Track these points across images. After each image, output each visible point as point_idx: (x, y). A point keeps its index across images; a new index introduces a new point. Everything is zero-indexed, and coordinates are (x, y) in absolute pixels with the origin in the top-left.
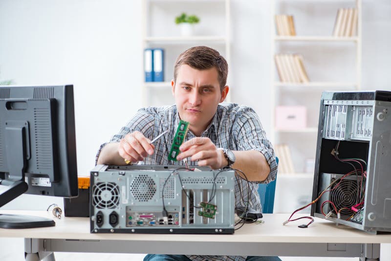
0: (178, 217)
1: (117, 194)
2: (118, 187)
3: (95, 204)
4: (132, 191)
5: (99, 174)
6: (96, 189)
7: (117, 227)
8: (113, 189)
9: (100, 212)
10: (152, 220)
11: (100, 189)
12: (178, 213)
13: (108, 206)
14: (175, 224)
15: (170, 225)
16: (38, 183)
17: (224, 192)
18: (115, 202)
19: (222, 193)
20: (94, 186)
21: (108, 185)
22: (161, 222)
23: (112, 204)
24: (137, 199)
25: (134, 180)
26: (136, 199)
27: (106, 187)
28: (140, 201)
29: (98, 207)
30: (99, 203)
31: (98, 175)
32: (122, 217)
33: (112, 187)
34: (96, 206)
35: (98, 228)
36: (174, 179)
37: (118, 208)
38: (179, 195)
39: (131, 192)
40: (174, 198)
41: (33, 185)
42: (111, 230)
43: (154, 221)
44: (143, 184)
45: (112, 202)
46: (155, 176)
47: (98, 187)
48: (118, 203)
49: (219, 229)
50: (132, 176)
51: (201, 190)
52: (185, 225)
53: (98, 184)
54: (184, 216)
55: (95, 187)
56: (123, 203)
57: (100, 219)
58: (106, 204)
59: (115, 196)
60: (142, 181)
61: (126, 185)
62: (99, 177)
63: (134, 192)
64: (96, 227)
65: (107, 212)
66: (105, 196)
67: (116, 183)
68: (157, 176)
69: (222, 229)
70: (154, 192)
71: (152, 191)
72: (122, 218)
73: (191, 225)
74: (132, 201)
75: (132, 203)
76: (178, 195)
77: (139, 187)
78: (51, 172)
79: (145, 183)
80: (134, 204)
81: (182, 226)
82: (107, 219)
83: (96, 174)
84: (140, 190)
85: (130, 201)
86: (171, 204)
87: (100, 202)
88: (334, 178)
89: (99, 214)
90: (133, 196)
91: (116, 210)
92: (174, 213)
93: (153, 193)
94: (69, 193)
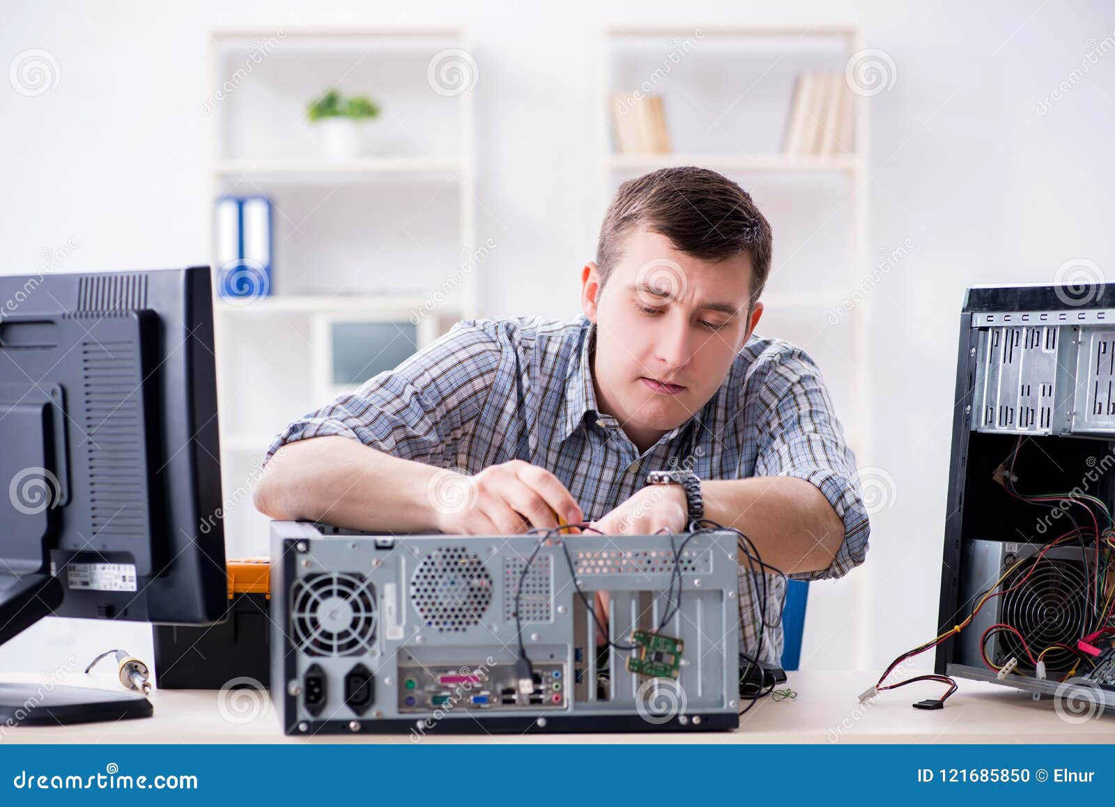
0: (561, 680)
1: (368, 608)
2: (371, 587)
3: (300, 643)
4: (418, 599)
5: (313, 547)
6: (302, 593)
7: (371, 714)
8: (355, 595)
9: (314, 667)
10: (478, 690)
11: (315, 595)
12: (560, 667)
13: (340, 648)
14: (550, 703)
15: (537, 707)
16: (92, 581)
17: (702, 599)
18: (362, 634)
19: (699, 602)
20: (295, 584)
21: (341, 581)
22: (506, 697)
23: (354, 642)
24: (434, 626)
25: (421, 565)
26: (430, 623)
27: (335, 587)
28: (441, 630)
29: (308, 651)
30: (311, 639)
31: (307, 550)
32: (387, 681)
33: (351, 585)
34: (303, 647)
35: (311, 719)
36: (547, 559)
37: (373, 654)
38: (565, 609)
39: (414, 602)
40: (548, 618)
41: (72, 587)
42: (352, 725)
43: (484, 693)
44: (452, 575)
45: (355, 634)
46: (490, 549)
47: (307, 587)
48: (373, 638)
49: (690, 716)
50: (417, 551)
51: (632, 593)
52: (583, 704)
53: (308, 578)
54: (578, 677)
55: (300, 587)
56: (389, 637)
57: (316, 690)
58: (335, 643)
59: (363, 615)
60: (448, 568)
61: (397, 581)
62: (311, 556)
63: (422, 602)
64: (303, 714)
65: (337, 666)
66: (332, 615)
67: (367, 574)
68: (495, 550)
69: (701, 716)
70: (487, 603)
71: (480, 600)
72: (387, 684)
73: (600, 703)
74: (417, 630)
75: (418, 638)
76: (560, 609)
77: (440, 586)
78: (142, 545)
79: (456, 572)
80: (423, 639)
81: (575, 708)
82: (337, 690)
83: (301, 547)
84: (441, 595)
85: (409, 630)
86: (539, 637)
87: (315, 635)
88: (1011, 555)
89: (313, 675)
90: (421, 615)
91: (365, 659)
92: (549, 668)
93: (483, 605)
94: (199, 609)
